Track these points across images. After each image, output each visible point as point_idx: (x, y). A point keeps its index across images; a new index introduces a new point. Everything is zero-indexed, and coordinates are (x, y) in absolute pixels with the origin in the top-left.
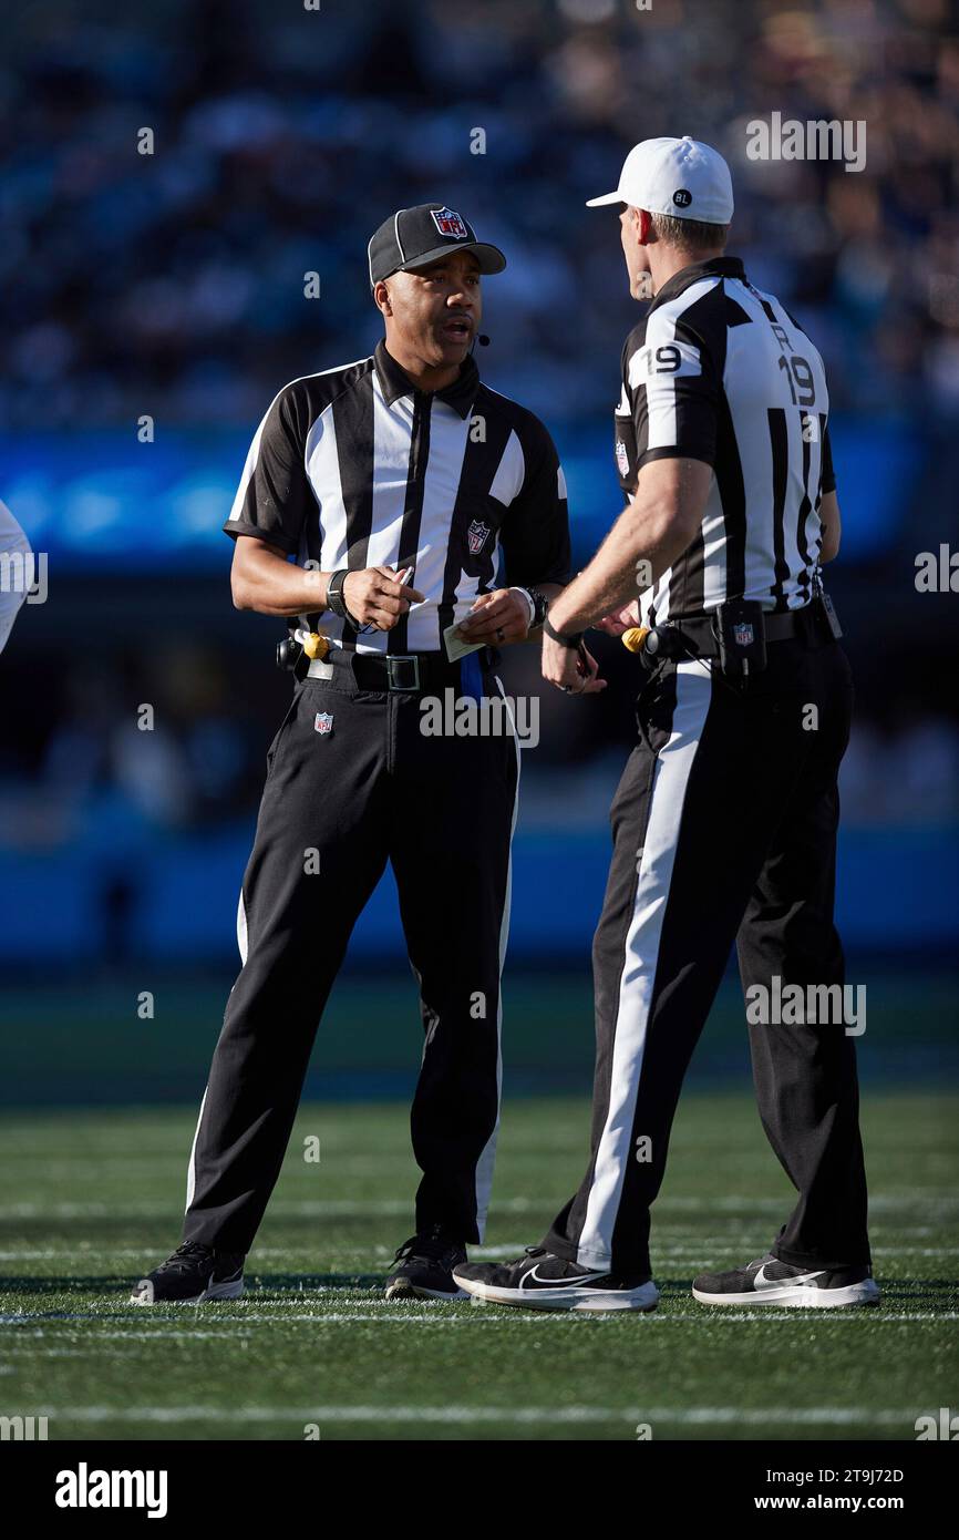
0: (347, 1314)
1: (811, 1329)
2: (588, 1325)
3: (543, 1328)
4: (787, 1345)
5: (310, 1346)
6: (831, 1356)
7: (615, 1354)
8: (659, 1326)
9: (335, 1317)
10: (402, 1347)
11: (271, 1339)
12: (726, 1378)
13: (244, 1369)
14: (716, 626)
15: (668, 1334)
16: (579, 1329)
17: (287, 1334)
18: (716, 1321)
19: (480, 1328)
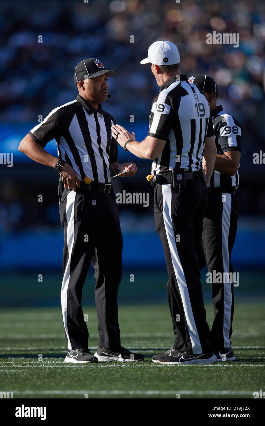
0: (53, 365)
1: (180, 369)
2: (119, 368)
3: (107, 369)
4: (173, 373)
5: (43, 374)
6: (185, 376)
7: (127, 376)
8: (138, 368)
9: (50, 366)
10: (68, 374)
11: (33, 372)
12: (156, 382)
13: (25, 380)
14: (172, 175)
15: (140, 370)
16: (116, 369)
17: (37, 371)
18: (154, 367)
19: (90, 369)
